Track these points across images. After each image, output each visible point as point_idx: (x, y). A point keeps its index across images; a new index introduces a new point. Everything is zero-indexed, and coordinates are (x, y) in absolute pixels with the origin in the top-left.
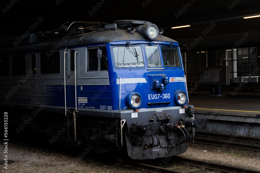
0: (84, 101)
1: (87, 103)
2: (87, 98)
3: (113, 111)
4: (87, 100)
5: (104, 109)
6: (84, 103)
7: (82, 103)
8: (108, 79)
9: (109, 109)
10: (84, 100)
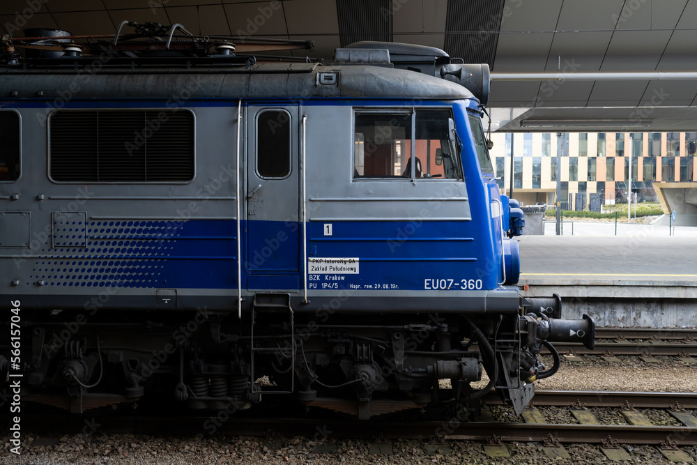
0: (342, 269)
1: (357, 272)
2: (357, 259)
3: (486, 294)
4: (357, 265)
5: (446, 289)
6: (342, 275)
7: (333, 275)
8: (467, 204)
9: (468, 289)
10: (340, 265)
